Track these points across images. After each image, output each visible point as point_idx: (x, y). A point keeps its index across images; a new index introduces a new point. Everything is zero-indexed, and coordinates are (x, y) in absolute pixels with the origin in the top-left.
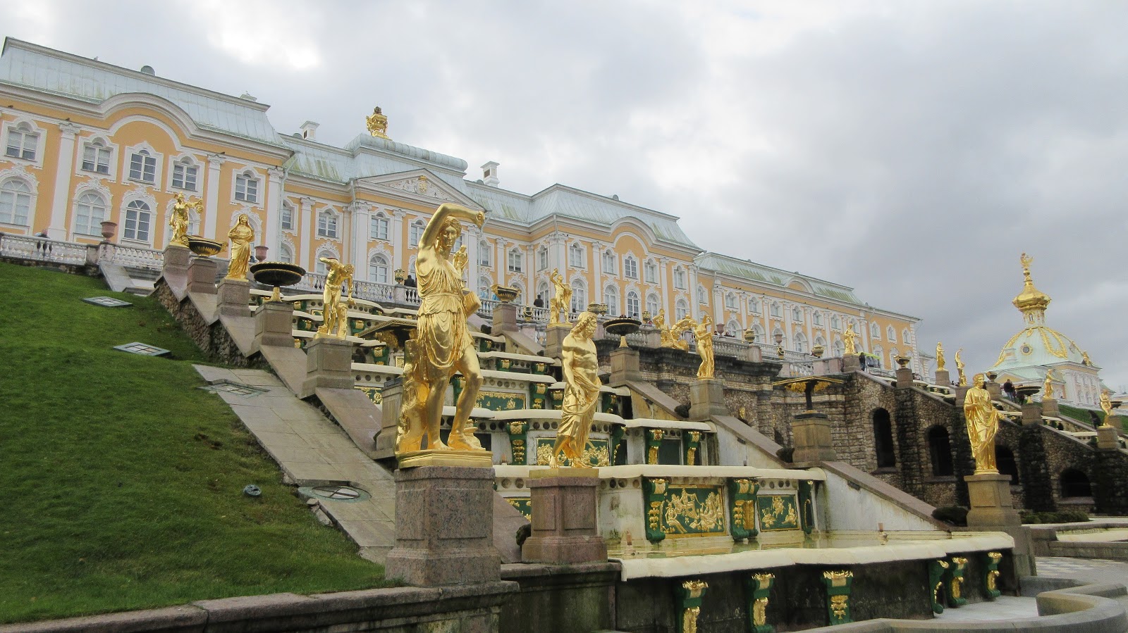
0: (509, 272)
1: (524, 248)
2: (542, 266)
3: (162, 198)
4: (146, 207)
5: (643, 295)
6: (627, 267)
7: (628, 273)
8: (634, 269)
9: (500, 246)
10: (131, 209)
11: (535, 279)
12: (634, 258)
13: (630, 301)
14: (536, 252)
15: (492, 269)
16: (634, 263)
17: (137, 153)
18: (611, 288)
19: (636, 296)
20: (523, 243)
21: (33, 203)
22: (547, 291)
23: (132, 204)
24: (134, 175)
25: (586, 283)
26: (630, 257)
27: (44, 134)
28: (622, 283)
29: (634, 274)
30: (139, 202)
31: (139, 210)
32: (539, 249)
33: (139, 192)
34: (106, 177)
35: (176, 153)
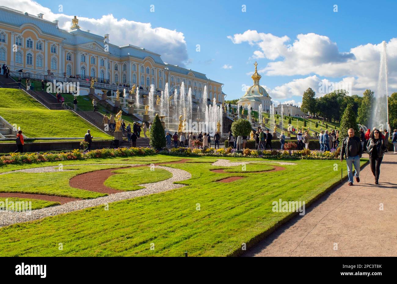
0: (115, 71)
1: (119, 64)
2: (124, 69)
3: (35, 52)
4: (31, 55)
5: (151, 79)
6: (147, 71)
7: (147, 72)
8: (149, 71)
9: (113, 63)
10: (28, 56)
11: (122, 73)
12: (149, 68)
13: (147, 80)
14: (122, 65)
15: (111, 70)
16: (149, 69)
17: (28, 40)
18: (143, 77)
19: (149, 79)
20: (119, 62)
21: (6, 54)
22: (126, 77)
23: (28, 54)
24: (28, 46)
25: (136, 75)
26: (148, 68)
27: (7, 35)
28: (146, 76)
29: (149, 73)
30: (30, 54)
31: (30, 56)
32: (123, 64)
33: (29, 51)
34: (22, 47)
35: (37, 40)
